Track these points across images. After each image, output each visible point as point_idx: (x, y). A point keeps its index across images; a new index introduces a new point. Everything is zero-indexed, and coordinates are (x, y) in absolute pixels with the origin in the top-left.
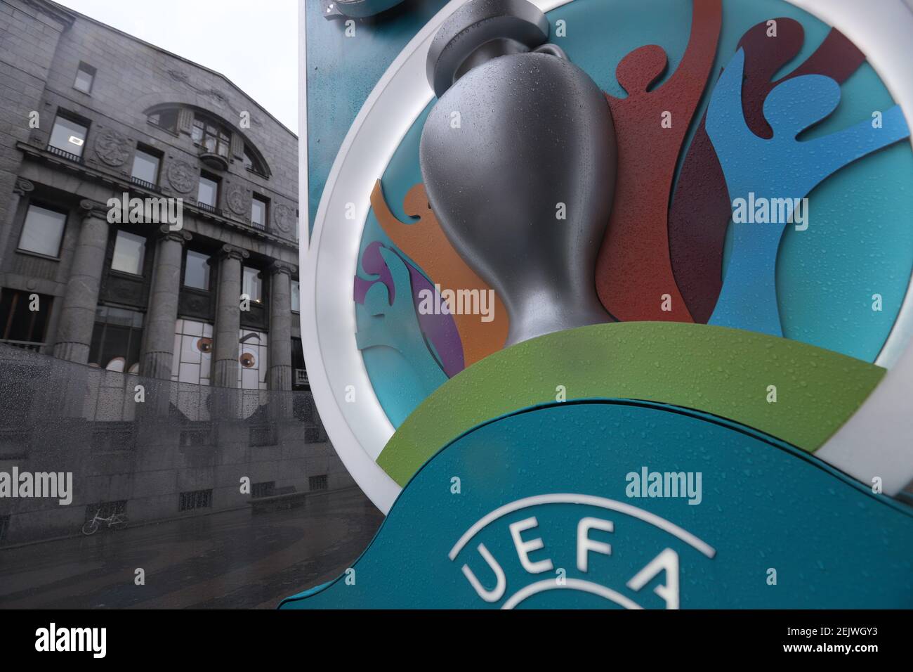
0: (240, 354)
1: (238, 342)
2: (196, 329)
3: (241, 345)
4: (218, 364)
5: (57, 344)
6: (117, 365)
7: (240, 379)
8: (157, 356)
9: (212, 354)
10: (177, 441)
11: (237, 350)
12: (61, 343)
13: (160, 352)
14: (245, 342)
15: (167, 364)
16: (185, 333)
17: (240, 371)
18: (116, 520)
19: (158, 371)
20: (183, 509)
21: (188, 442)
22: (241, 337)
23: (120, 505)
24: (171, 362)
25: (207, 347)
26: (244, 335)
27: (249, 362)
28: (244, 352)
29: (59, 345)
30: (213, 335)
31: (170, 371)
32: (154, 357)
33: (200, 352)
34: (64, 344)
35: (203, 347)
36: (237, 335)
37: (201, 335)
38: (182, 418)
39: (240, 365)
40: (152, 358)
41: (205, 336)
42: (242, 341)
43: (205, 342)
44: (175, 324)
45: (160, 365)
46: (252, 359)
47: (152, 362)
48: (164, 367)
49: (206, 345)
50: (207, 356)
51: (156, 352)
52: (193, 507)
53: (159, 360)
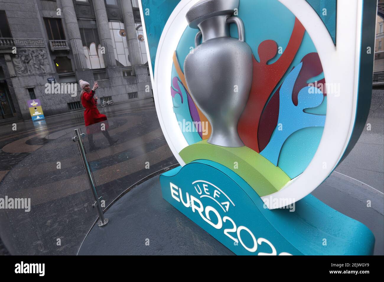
0: (137, 36)
1: (135, 30)
2: (117, 26)
3: (137, 31)
4: (130, 41)
5: (70, 40)
6: (93, 46)
7: (139, 47)
8: (106, 40)
9: (126, 37)
10: (122, 75)
11: (136, 34)
12: (71, 39)
13: (106, 39)
14: (138, 29)
15: (110, 44)
16: (113, 28)
17: (139, 43)
18: (110, 102)
19: (108, 47)
20: (130, 98)
21: (126, 75)
22: (136, 27)
23: (110, 98)
24: (111, 42)
25: (124, 34)
26: (137, 26)
27: (142, 39)
28: (139, 35)
29: (71, 40)
30: (125, 28)
31: (112, 47)
32: (105, 41)
33: (121, 37)
34: (72, 40)
35: (122, 34)
36: (134, 27)
37: (120, 29)
38: (121, 65)
39: (138, 40)
40: (104, 41)
41: (121, 29)
42: (137, 29)
43: (122, 32)
44: (108, 24)
45: (108, 45)
46: (143, 37)
47: (105, 44)
48: (110, 45)
49: (123, 33)
50: (124, 38)
51: (105, 39)
52: (133, 98)
53: (107, 42)
